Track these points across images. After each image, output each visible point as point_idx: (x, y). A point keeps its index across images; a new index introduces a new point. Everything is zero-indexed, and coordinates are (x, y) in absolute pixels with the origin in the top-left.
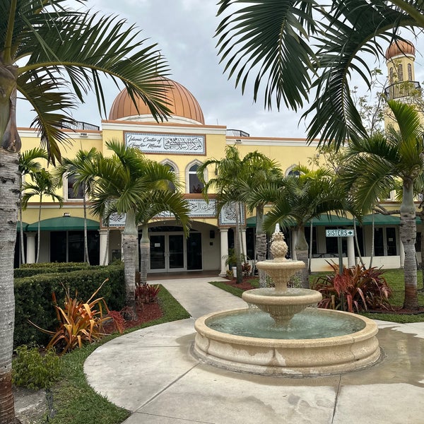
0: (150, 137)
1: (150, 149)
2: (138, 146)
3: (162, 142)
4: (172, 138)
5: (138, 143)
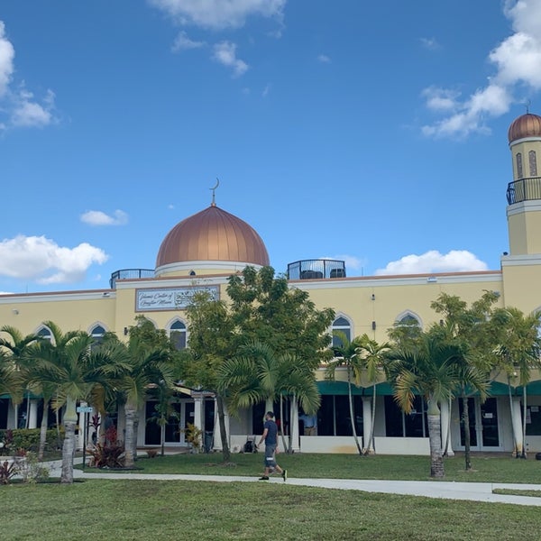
0: (161, 293)
1: (161, 306)
2: (149, 304)
3: (173, 297)
4: (183, 291)
5: (149, 300)
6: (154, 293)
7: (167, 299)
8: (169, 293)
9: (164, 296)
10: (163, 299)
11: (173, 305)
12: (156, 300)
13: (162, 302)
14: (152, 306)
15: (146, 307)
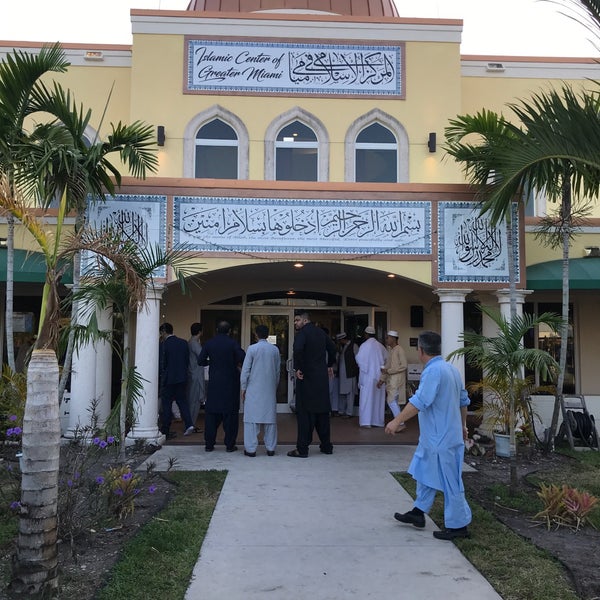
0: (255, 52)
1: (253, 83)
2: (221, 75)
3: (284, 63)
4: (313, 52)
5: (219, 66)
6: (234, 51)
7: (269, 67)
8: (274, 52)
9: (260, 59)
10: (259, 66)
11: (284, 82)
12: (239, 68)
13: (257, 73)
14: (229, 81)
15: (214, 82)
